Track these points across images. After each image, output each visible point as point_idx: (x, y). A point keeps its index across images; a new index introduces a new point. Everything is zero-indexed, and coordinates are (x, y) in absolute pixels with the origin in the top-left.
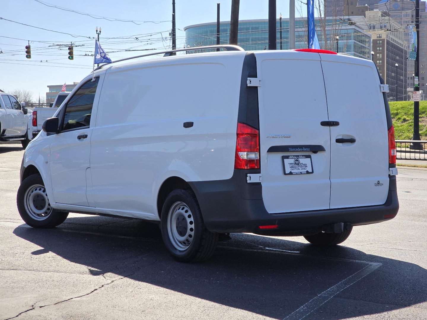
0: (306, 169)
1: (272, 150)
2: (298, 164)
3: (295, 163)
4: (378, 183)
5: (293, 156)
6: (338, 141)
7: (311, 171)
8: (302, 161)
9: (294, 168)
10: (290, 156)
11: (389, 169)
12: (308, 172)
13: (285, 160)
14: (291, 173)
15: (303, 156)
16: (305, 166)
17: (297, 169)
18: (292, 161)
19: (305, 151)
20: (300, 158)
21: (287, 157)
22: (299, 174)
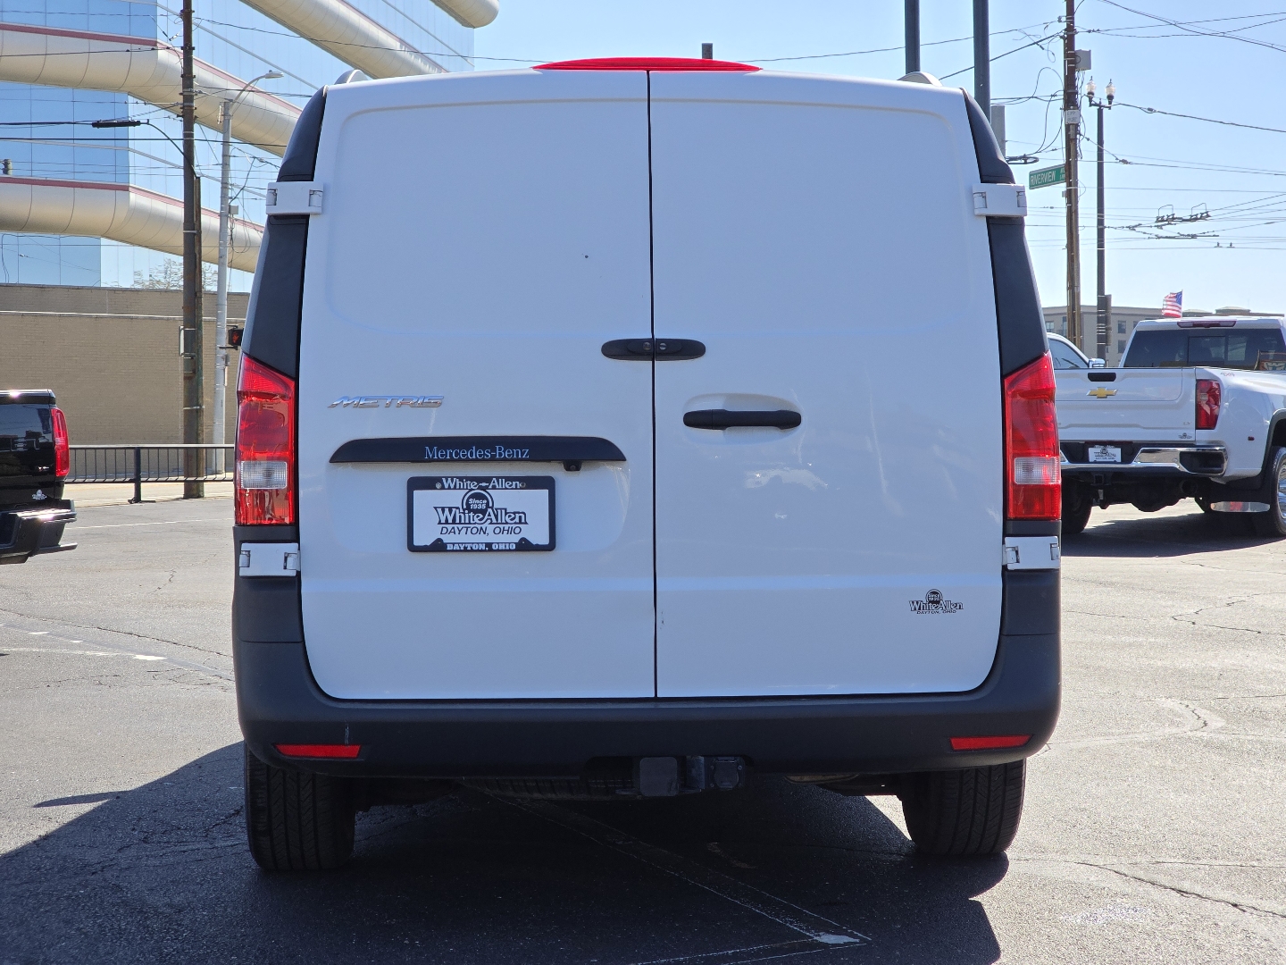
0: (517, 530)
1: (356, 452)
2: (483, 512)
3: (468, 505)
4: (933, 602)
5: (461, 479)
6: (696, 420)
7: (545, 541)
8: (502, 498)
9: (460, 526)
10: (447, 478)
11: (1004, 543)
12: (524, 546)
13: (416, 493)
14: (438, 547)
15: (508, 479)
16: (517, 520)
17: (475, 531)
18: (455, 498)
19: (505, 460)
20: (494, 488)
21: (429, 483)
22: (478, 551)
